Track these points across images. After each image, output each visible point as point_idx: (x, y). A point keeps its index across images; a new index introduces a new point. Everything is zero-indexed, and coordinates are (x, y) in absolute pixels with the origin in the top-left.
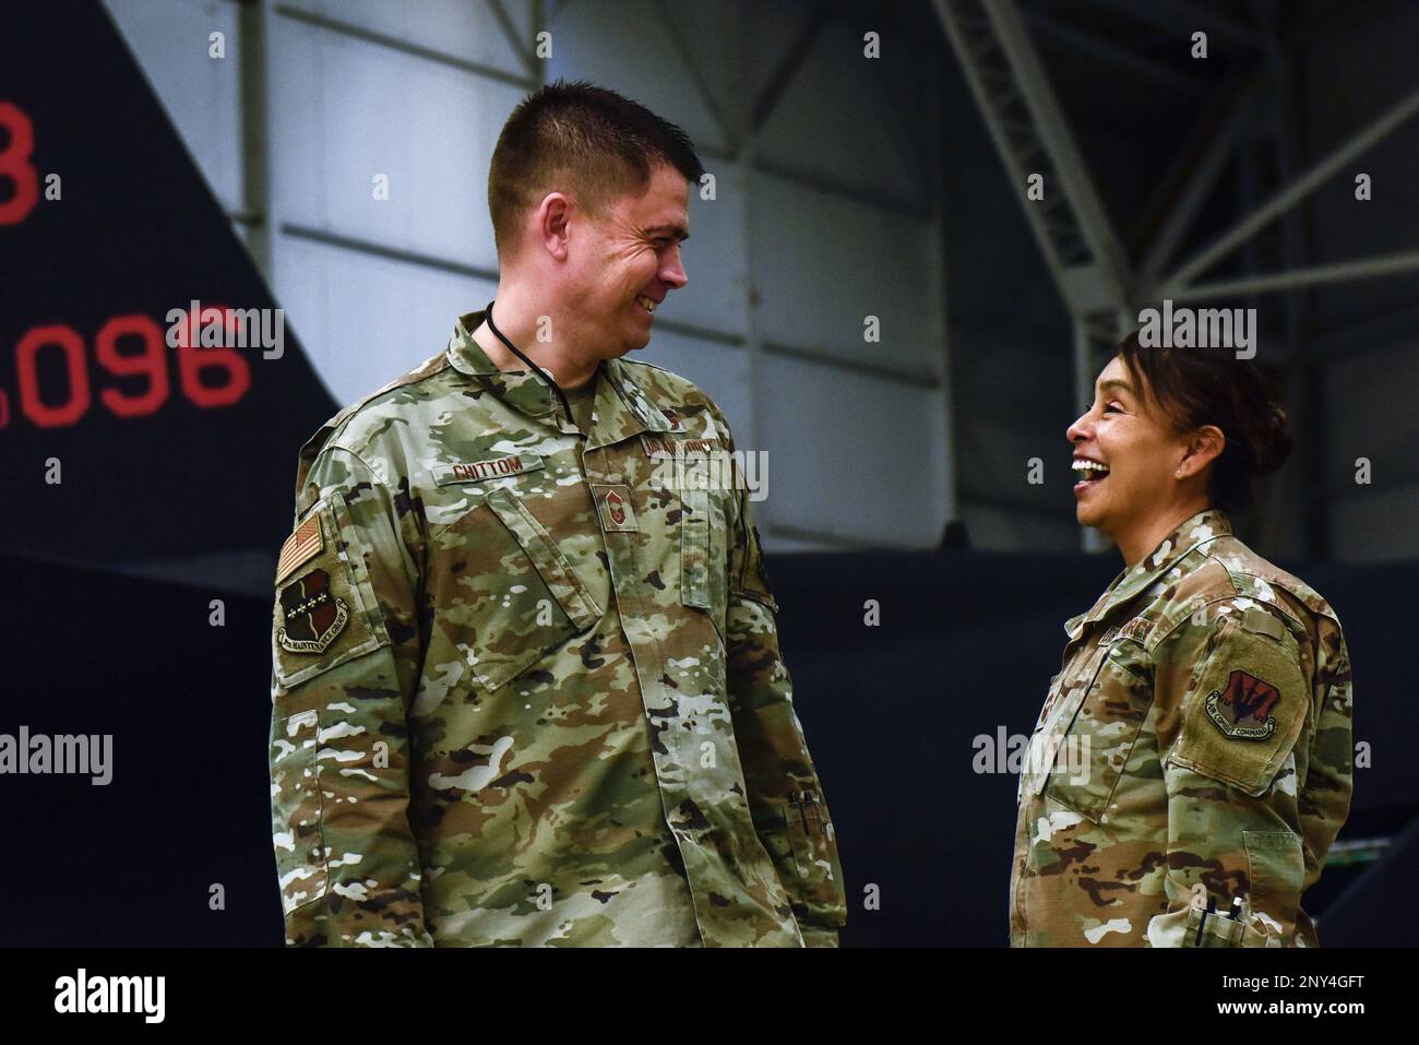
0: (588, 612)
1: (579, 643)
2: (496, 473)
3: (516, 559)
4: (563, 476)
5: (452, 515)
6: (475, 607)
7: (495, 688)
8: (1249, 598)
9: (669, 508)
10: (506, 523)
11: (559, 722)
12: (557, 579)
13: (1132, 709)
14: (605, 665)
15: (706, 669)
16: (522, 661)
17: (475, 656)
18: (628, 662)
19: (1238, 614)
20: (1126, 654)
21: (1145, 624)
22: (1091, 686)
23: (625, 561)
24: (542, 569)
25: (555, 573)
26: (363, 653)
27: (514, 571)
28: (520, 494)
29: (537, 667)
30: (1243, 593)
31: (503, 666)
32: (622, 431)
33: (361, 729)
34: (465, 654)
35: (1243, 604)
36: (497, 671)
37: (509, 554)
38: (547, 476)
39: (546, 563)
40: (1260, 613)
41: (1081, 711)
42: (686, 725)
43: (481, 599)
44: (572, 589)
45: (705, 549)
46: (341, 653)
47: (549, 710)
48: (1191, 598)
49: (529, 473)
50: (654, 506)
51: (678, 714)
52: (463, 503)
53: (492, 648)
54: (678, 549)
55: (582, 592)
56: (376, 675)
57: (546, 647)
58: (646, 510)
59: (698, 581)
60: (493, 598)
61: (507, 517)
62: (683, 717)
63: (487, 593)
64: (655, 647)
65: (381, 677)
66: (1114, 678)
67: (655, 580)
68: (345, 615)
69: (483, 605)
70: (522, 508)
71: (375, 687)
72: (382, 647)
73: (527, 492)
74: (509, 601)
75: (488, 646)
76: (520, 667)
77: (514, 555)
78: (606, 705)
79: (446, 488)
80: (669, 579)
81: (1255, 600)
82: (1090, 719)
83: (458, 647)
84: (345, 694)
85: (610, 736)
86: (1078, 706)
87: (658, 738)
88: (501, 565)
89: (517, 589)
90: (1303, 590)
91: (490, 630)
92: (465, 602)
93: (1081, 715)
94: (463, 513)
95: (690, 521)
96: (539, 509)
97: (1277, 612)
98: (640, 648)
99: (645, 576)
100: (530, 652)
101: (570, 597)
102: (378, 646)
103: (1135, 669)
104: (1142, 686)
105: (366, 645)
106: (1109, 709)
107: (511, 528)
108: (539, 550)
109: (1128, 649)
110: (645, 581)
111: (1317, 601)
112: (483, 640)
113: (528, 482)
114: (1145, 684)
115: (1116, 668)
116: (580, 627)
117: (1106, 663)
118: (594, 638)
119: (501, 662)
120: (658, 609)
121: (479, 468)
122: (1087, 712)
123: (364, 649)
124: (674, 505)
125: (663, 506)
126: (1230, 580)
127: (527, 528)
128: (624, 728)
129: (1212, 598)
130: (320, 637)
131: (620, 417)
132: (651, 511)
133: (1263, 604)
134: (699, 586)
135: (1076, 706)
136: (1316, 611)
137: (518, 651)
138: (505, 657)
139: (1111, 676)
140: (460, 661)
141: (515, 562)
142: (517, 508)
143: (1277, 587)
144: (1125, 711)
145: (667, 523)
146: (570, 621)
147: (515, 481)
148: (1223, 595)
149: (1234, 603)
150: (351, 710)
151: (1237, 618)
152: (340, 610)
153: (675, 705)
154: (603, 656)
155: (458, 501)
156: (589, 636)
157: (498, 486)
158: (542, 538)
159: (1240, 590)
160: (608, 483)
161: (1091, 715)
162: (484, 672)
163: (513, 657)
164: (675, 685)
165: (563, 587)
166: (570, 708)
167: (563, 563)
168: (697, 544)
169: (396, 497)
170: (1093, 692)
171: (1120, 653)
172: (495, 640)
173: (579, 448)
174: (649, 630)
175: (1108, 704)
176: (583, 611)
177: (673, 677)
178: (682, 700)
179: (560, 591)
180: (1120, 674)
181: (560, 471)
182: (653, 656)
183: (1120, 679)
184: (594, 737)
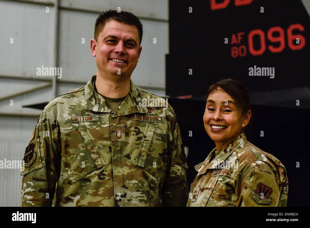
0: (101, 163)
1: (97, 172)
2: (84, 120)
3: (83, 145)
4: (104, 124)
5: (67, 131)
6: (71, 158)
7: (74, 182)
8: (260, 160)
9: (138, 136)
10: (81, 135)
11: (91, 195)
12: (94, 153)
13: (227, 197)
14: (105, 180)
15: (140, 184)
16: (82, 175)
17: (70, 172)
18: (112, 180)
19: (258, 166)
20: (224, 180)
21: (230, 171)
22: (213, 190)
23: (118, 150)
24: (89, 149)
25: (93, 151)
26: (38, 168)
27: (82, 149)
28: (89, 127)
29: (85, 177)
30: (259, 159)
31: (77, 176)
32: (128, 112)
33: (34, 190)
34: (68, 170)
35: (260, 162)
36: (75, 177)
37: (81, 144)
38: (99, 123)
39: (91, 148)
40: (264, 165)
41: (211, 198)
42: (129, 200)
43: (72, 156)
44: (98, 156)
45: (148, 149)
46: (33, 167)
47: (89, 190)
48: (244, 161)
49: (94, 122)
50: (133, 135)
51: (126, 197)
52: (71, 127)
53: (75, 170)
54: (138, 148)
55: (101, 157)
56: (40, 175)
57: (88, 172)
58: (131, 136)
59: (143, 158)
60: (75, 156)
61: (82, 133)
62: (128, 198)
63: (74, 154)
64: (121, 177)
65: (42, 175)
66: (221, 187)
67: (128, 156)
68: (35, 157)
69: (73, 157)
70: (88, 131)
71: (40, 178)
72: (43, 167)
73: (91, 127)
74: (79, 157)
75: (73, 170)
76: (81, 177)
77: (82, 144)
78: (103, 191)
79: (67, 123)
80: (133, 156)
81: (262, 161)
82: (214, 200)
83: (66, 168)
84: (32, 179)
85: (103, 201)
86: (209, 196)
87: (117, 204)
88: (78, 147)
89: (82, 154)
90: (274, 158)
91: (74, 165)
92: (68, 156)
93: (211, 199)
94: (70, 131)
95: (145, 140)
96: (93, 132)
97: (269, 165)
98: (117, 176)
99: (125, 155)
100: (84, 173)
101: (97, 158)
102: (42, 166)
103: (227, 184)
104: (229, 190)
105: (39, 166)
106: (220, 197)
107: (83, 137)
108: (89, 144)
109: (225, 178)
110: (124, 156)
111: (278, 161)
112: (72, 168)
113: (92, 124)
114: (230, 189)
115: (221, 184)
116: (98, 167)
117: (218, 183)
118: (103, 171)
119: (76, 174)
120: (127, 165)
121: (79, 119)
122: (213, 198)
123: (39, 167)
124: (141, 135)
125: (136, 135)
126: (254, 155)
127: (88, 137)
128: (107, 199)
129: (250, 161)
130: (29, 162)
131: (130, 108)
132: (132, 136)
133: (265, 162)
134: (142, 160)
135: (208, 196)
136: (278, 165)
137: (81, 172)
138: (77, 173)
139: (220, 187)
140: (66, 172)
141: (82, 146)
142: (86, 131)
143: (268, 158)
144: (224, 197)
145: (136, 140)
146: (95, 165)
147: (89, 123)
148: (253, 160)
149: (257, 162)
150: (32, 184)
151: (258, 167)
152: (34, 155)
153: (126, 194)
154: (105, 177)
155: (70, 127)
156: (100, 170)
157: (83, 124)
158: (91, 140)
159: (258, 158)
160: (118, 127)
161: (214, 199)
162: (72, 177)
163: (79, 174)
164: (127, 188)
165: (95, 155)
166: (93, 191)
167: (96, 148)
168: (145, 147)
169: (52, 124)
170: (214, 192)
171: (222, 180)
172: (75, 168)
173: (110, 116)
174: (121, 171)
175: (219, 195)
176: (100, 163)
177: (127, 186)
178: (129, 193)
179: (94, 156)
180: (223, 186)
181: (103, 122)
182: (120, 179)
183: (223, 188)
184: (99, 200)
